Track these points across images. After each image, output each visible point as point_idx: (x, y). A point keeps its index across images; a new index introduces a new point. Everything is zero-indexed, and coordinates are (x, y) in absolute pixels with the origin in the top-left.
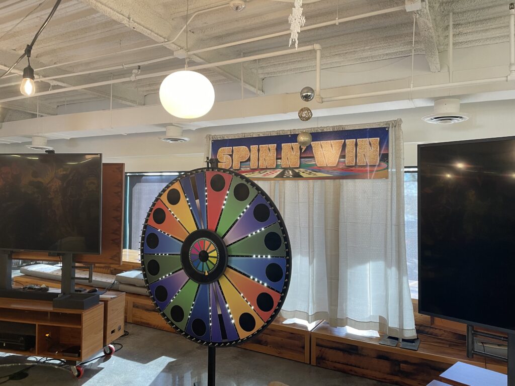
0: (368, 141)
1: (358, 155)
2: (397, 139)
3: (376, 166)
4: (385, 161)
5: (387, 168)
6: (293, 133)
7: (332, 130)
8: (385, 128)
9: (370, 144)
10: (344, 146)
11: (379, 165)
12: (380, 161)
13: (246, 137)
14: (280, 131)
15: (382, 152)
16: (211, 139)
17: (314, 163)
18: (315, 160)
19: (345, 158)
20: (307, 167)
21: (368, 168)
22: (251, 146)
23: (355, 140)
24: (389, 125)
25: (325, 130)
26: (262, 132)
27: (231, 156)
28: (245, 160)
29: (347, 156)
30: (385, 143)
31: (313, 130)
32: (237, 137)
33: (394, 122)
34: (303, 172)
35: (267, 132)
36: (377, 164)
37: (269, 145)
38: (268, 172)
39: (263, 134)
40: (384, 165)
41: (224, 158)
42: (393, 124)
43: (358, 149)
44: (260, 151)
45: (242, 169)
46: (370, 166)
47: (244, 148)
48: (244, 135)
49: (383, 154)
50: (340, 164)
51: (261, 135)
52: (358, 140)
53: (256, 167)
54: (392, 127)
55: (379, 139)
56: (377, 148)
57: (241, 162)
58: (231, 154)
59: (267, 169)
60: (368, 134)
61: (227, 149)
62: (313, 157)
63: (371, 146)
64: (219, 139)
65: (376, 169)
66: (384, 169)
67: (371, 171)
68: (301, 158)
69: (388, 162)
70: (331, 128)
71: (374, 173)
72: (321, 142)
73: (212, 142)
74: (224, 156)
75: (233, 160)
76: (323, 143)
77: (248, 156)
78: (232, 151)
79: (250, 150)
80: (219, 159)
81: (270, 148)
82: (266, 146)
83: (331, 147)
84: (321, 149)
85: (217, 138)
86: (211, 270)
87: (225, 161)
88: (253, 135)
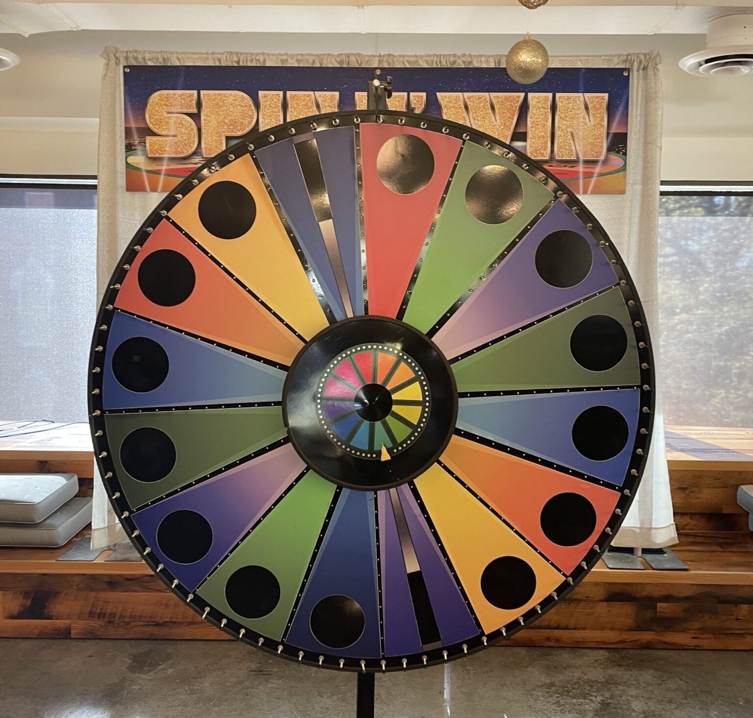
0: (582, 99)
1: (558, 133)
2: (649, 99)
3: (600, 164)
4: (618, 152)
5: (624, 168)
6: (386, 65)
7: (492, 65)
8: (621, 70)
9: (587, 108)
10: (524, 108)
11: (605, 162)
12: (609, 150)
13: (241, 64)
14: (348, 56)
15: (613, 130)
16: (123, 63)
19: (525, 140)
21: (581, 168)
22: (261, 93)
23: (550, 95)
24: (632, 65)
25: (476, 65)
26: (293, 56)
27: (195, 117)
29: (529, 135)
30: (621, 108)
31: (443, 61)
32: (211, 63)
33: (642, 57)
35: (310, 55)
36: (602, 158)
37: (317, 93)
39: (297, 61)
40: (616, 160)
41: (172, 122)
42: (641, 62)
43: (557, 118)
44: (289, 109)
46: (587, 162)
47: (236, 99)
48: (236, 59)
49: (615, 134)
51: (293, 63)
52: (558, 95)
54: (638, 70)
55: (606, 95)
56: (602, 120)
57: (228, 138)
58: (195, 111)
60: (581, 84)
61: (183, 97)
63: (588, 113)
64: (150, 63)
65: (598, 169)
66: (617, 171)
67: (588, 175)
69: (625, 154)
70: (491, 60)
71: (594, 179)
72: (466, 94)
73: (125, 73)
74: (169, 118)
75: (203, 131)
76: (469, 98)
77: (250, 123)
78: (199, 105)
79: (257, 105)
80: (151, 126)
81: (320, 102)
82: (309, 96)
83: (490, 111)
84: (465, 114)
85: (144, 58)
86: (401, 444)
87: (172, 133)
88: (264, 61)
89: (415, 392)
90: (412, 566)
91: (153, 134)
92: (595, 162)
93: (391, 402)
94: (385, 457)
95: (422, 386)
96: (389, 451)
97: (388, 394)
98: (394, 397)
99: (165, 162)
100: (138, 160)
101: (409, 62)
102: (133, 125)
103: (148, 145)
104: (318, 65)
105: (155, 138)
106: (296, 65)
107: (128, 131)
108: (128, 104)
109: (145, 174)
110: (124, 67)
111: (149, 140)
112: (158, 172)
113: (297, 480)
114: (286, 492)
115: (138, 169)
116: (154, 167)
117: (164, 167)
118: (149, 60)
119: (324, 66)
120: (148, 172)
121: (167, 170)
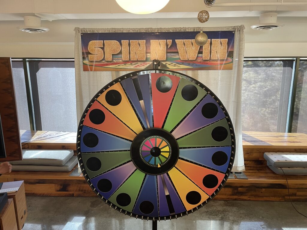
0: (220, 41)
1: (212, 51)
2: (240, 40)
3: (225, 61)
4: (230, 57)
5: (232, 62)
6: (160, 31)
7: (192, 31)
8: (232, 31)
9: (221, 43)
11: (227, 60)
12: (228, 56)
13: (116, 32)
14: (148, 29)
15: (229, 50)
16: (81, 32)
17: (178, 57)
18: (179, 54)
19: (202, 54)
20: (172, 60)
21: (219, 62)
22: (122, 41)
23: (210, 40)
24: (235, 30)
25: (187, 31)
26: (131, 29)
27: (103, 48)
28: (116, 53)
29: (203, 52)
30: (232, 43)
31: (177, 30)
32: (107, 32)
33: (239, 27)
34: (170, 65)
35: (136, 29)
36: (225, 59)
37: (139, 41)
38: (139, 63)
39: (133, 30)
40: (230, 59)
42: (238, 29)
43: (212, 47)
44: (131, 46)
45: (114, 61)
46: (221, 60)
47: (115, 42)
48: (114, 30)
49: (230, 51)
50: (199, 59)
51: (131, 31)
52: (212, 40)
53: (128, 59)
54: (237, 31)
55: (227, 39)
56: (226, 47)
57: (113, 55)
58: (103, 47)
59: (138, 61)
60: (220, 36)
61: (99, 43)
62: (178, 53)
63: (221, 45)
64: (89, 32)
65: (224, 62)
66: (230, 63)
67: (221, 64)
68: (167, 53)
69: (233, 57)
70: (192, 29)
71: (223, 65)
72: (184, 40)
73: (81, 35)
74: (95, 49)
75: (105, 53)
76: (185, 41)
77: (119, 50)
78: (104, 45)
79: (121, 44)
80: (90, 51)
81: (140, 43)
82: (136, 41)
83: (191, 45)
84: (184, 46)
85: (87, 31)
86: (163, 163)
87: (96, 53)
88: (123, 31)
89: (167, 149)
90: (167, 193)
91: (91, 54)
92: (223, 60)
93: (160, 152)
94: (159, 166)
95: (169, 147)
96: (160, 165)
97: (160, 150)
98: (161, 150)
99: (94, 62)
100: (86, 62)
101: (166, 30)
102: (84, 51)
103: (89, 57)
104: (139, 32)
105: (91, 55)
106: (132, 32)
107: (83, 53)
108: (83, 45)
109: (88, 66)
110: (81, 34)
111: (89, 55)
112: (92, 65)
113: (135, 171)
114: (132, 174)
115: (86, 64)
116: (91, 64)
117: (94, 64)
118: (88, 31)
119: (141, 32)
120: (89, 65)
121: (95, 65)
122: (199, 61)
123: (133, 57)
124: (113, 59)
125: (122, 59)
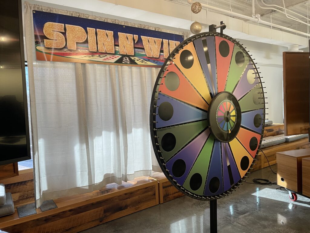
0: (174, 42)
6: (126, 25)
7: (154, 30)
8: (182, 36)
9: (176, 45)
10: (162, 43)
13: (80, 17)
14: (115, 20)
16: (33, 9)
17: (144, 53)
18: (145, 51)
19: (163, 53)
20: (140, 56)
22: (88, 28)
25: (150, 29)
27: (64, 34)
28: (81, 42)
29: (164, 51)
32: (68, 15)
33: (186, 33)
34: (138, 60)
35: (103, 17)
37: (107, 31)
38: (108, 56)
41: (55, 34)
44: (98, 35)
45: (79, 50)
47: (79, 28)
48: (78, 15)
50: (161, 57)
51: (98, 19)
52: (169, 41)
53: (95, 50)
54: (185, 36)
55: (179, 42)
57: (77, 43)
58: (64, 31)
61: (58, 26)
62: (143, 49)
68: (135, 48)
70: (154, 28)
72: (148, 37)
73: (33, 13)
74: (53, 33)
75: (67, 39)
77: (85, 38)
78: (65, 29)
79: (87, 32)
80: (46, 35)
82: (104, 31)
83: (154, 43)
84: (148, 43)
85: (42, 9)
87: (55, 39)
88: (88, 17)
89: (234, 113)
91: (47, 38)
93: (230, 116)
94: (230, 132)
95: (235, 111)
96: (231, 130)
98: (231, 114)
99: (53, 50)
100: (41, 48)
102: (38, 34)
103: (45, 42)
104: (106, 22)
105: (48, 40)
107: (36, 37)
108: (35, 25)
109: (44, 54)
110: (33, 11)
111: (45, 40)
112: (50, 54)
114: (202, 148)
115: (41, 52)
116: (48, 51)
118: (44, 9)
119: (108, 22)
120: (46, 53)
121: (54, 53)
122: (161, 59)
123: (102, 49)
124: (77, 49)
125: (88, 50)
